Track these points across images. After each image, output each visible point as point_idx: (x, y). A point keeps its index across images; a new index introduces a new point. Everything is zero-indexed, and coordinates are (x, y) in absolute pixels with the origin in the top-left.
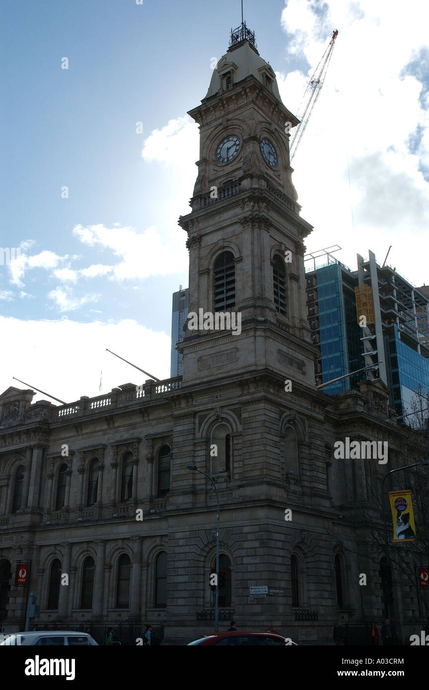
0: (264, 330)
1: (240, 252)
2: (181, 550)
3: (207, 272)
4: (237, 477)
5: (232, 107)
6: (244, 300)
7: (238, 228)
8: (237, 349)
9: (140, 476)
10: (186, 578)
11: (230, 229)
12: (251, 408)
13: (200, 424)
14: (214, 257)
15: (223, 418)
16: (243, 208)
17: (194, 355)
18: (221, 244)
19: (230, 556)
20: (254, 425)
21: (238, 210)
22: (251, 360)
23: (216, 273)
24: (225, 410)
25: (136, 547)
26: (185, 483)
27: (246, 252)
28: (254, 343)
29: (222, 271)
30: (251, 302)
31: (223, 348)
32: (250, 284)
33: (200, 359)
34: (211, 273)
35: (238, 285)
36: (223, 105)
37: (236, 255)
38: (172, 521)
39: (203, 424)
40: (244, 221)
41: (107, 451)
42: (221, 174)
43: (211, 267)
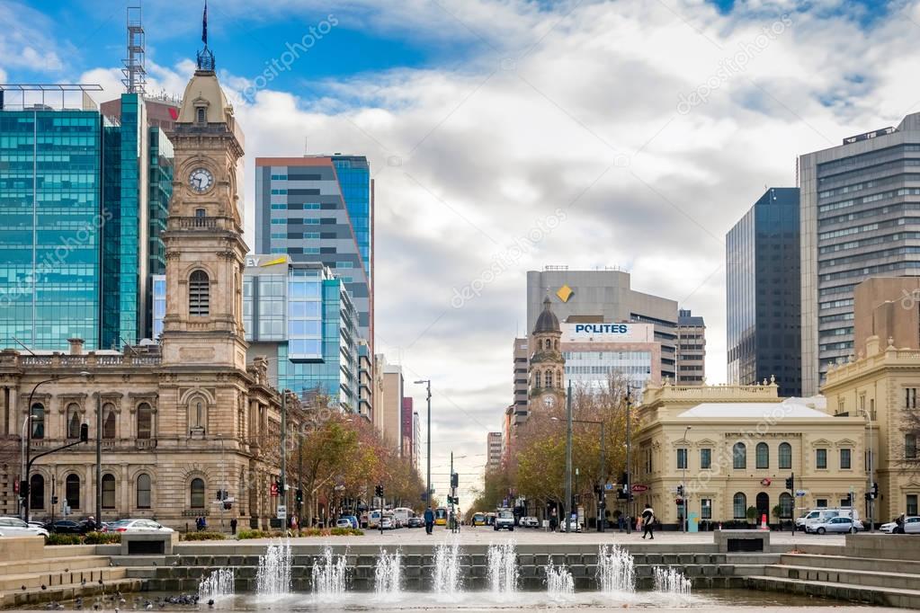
0: (233, 340)
1: (216, 276)
2: (169, 474)
3: (185, 283)
4: (211, 432)
5: (207, 145)
6: (218, 315)
7: (214, 257)
8: (213, 349)
9: (122, 422)
10: (173, 492)
11: (207, 255)
12: (224, 391)
13: (181, 395)
14: (192, 272)
15: (200, 394)
16: (219, 243)
17: (175, 345)
18: (199, 264)
19: (205, 481)
20: (226, 402)
21: (215, 243)
22: (225, 359)
23: (191, 284)
24: (202, 388)
25: (124, 470)
26: (170, 432)
27: (221, 278)
28: (227, 347)
29: (197, 284)
30: (225, 318)
31: (201, 345)
32: (224, 304)
33: (181, 349)
34: (188, 284)
35: (213, 300)
36: (199, 140)
37: (212, 278)
38: (159, 457)
39: (184, 395)
40: (220, 254)
41: (87, 399)
42: (194, 200)
43: (188, 279)
